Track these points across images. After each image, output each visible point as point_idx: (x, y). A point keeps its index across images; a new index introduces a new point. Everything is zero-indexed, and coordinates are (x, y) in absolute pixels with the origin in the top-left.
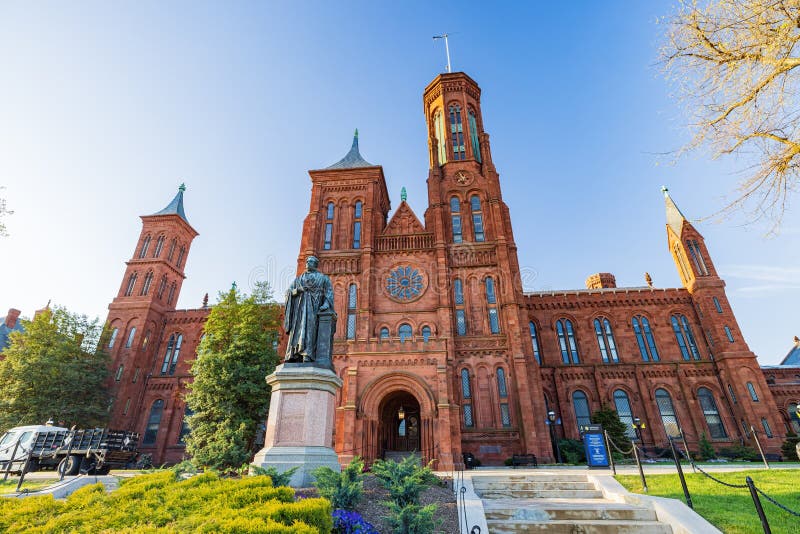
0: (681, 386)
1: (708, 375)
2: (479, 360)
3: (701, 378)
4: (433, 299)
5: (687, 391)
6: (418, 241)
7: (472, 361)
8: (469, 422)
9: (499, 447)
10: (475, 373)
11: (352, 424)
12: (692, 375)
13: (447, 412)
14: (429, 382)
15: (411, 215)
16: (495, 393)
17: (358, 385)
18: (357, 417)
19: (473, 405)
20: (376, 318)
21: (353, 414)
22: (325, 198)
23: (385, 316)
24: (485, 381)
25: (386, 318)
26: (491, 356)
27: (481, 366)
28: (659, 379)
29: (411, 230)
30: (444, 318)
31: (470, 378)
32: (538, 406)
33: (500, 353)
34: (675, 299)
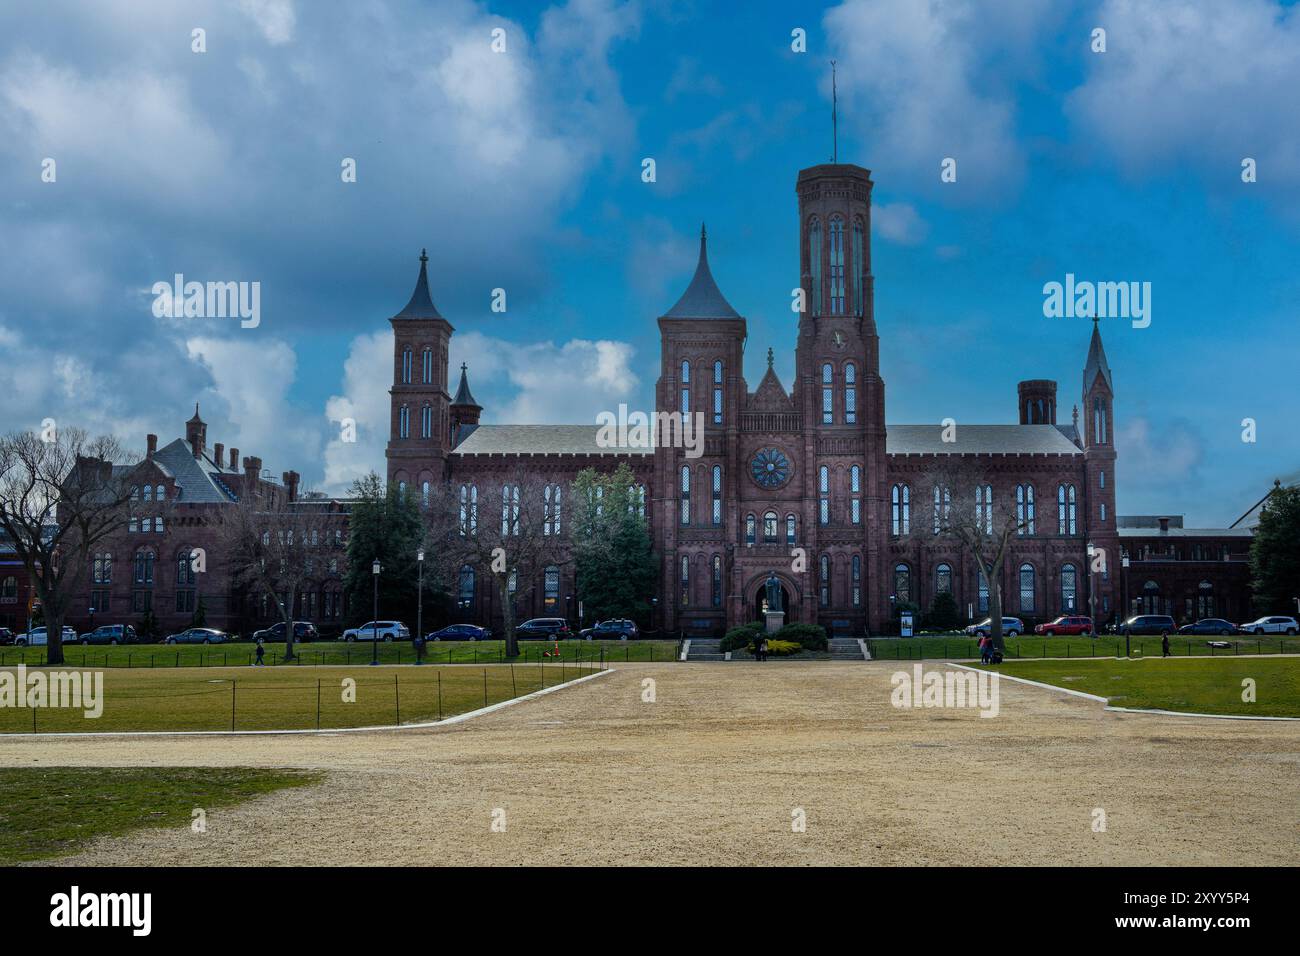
0: (1046, 562)
1: (1076, 551)
2: (838, 549)
3: (1069, 554)
4: (799, 487)
5: (1049, 568)
6: (785, 420)
7: (831, 549)
8: (825, 602)
9: (848, 622)
10: (834, 560)
11: (740, 608)
12: (1060, 552)
13: (809, 601)
14: (796, 579)
15: (778, 385)
16: (850, 580)
17: (742, 580)
18: (743, 604)
19: (829, 588)
20: (743, 505)
21: (740, 601)
22: (679, 356)
23: (751, 503)
24: (842, 567)
25: (752, 505)
26: (849, 546)
27: (841, 554)
28: (1028, 554)
29: (778, 405)
30: (809, 511)
31: (829, 565)
32: (885, 590)
33: (857, 543)
34: (1068, 466)
